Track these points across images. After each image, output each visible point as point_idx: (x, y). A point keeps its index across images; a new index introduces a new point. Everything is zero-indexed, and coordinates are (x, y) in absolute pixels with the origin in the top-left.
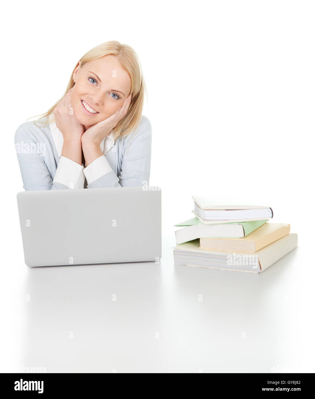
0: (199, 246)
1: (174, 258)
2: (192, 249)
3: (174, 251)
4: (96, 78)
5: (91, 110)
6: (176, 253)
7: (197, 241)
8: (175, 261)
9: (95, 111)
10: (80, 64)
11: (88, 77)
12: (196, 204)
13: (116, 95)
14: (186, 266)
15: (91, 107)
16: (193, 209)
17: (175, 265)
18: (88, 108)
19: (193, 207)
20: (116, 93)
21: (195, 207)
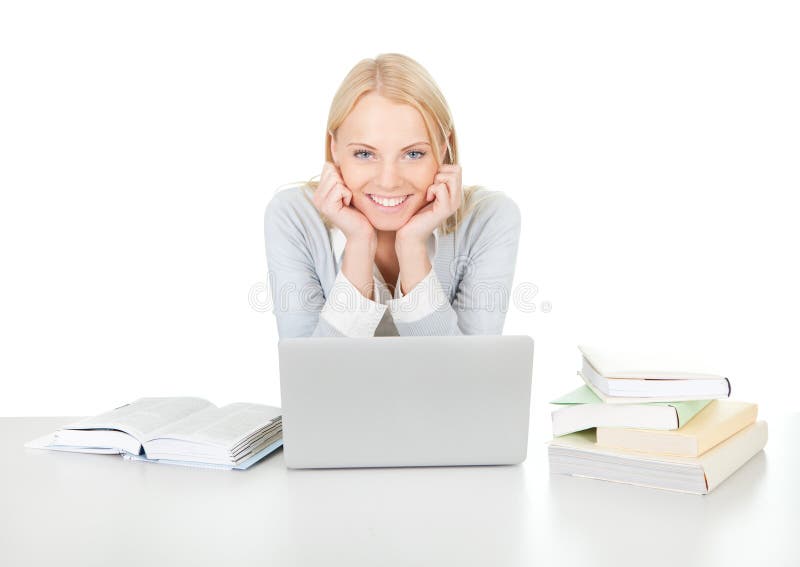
0: (595, 440)
1: (550, 461)
2: (583, 445)
3: (549, 448)
4: (364, 148)
5: (393, 203)
6: (553, 451)
7: (591, 432)
8: (551, 466)
9: (399, 197)
10: (331, 134)
11: (352, 154)
12: (586, 360)
13: (414, 153)
14: (570, 475)
15: (389, 198)
16: (580, 370)
17: (551, 474)
18: (386, 202)
19: (580, 365)
20: (412, 149)
21: (584, 366)
